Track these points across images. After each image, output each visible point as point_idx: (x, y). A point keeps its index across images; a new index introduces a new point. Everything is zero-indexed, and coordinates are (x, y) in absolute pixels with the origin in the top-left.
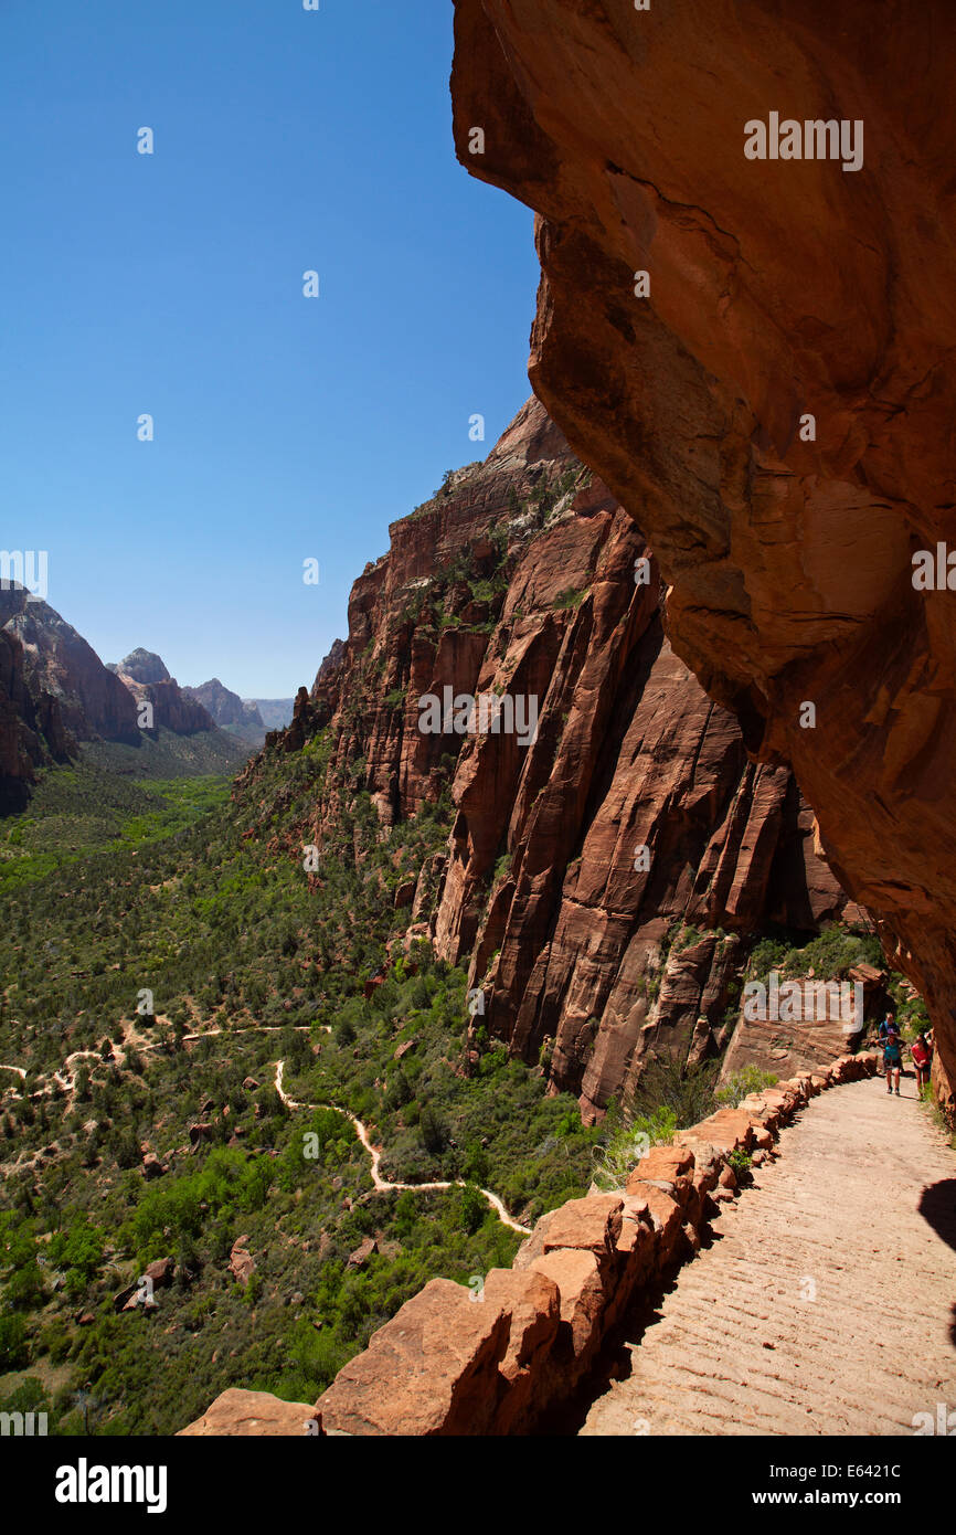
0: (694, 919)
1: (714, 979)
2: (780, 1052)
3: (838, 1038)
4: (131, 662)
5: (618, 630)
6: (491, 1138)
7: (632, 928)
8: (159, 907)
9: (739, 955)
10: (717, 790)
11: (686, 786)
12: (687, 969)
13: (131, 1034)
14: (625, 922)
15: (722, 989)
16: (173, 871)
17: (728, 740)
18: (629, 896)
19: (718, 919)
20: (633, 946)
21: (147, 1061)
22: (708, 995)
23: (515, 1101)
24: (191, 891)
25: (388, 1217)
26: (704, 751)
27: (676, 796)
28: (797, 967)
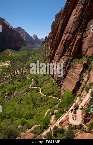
0: (68, 56)
1: (68, 64)
2: (73, 73)
3: (79, 72)
4: (34, 36)
5: (64, 17)
6: (43, 83)
7: (61, 57)
8: (29, 60)
9: (72, 60)
10: (72, 37)
11: (68, 37)
12: (65, 62)
13: (18, 71)
14: (60, 56)
15: (69, 65)
16: (31, 56)
17: (74, 30)
18: (61, 53)
19: (70, 56)
20: (61, 60)
21: (19, 74)
22: (67, 66)
23: (47, 79)
24: (32, 58)
25: (29, 90)
26: (71, 32)
27: (67, 39)
28: (78, 62)
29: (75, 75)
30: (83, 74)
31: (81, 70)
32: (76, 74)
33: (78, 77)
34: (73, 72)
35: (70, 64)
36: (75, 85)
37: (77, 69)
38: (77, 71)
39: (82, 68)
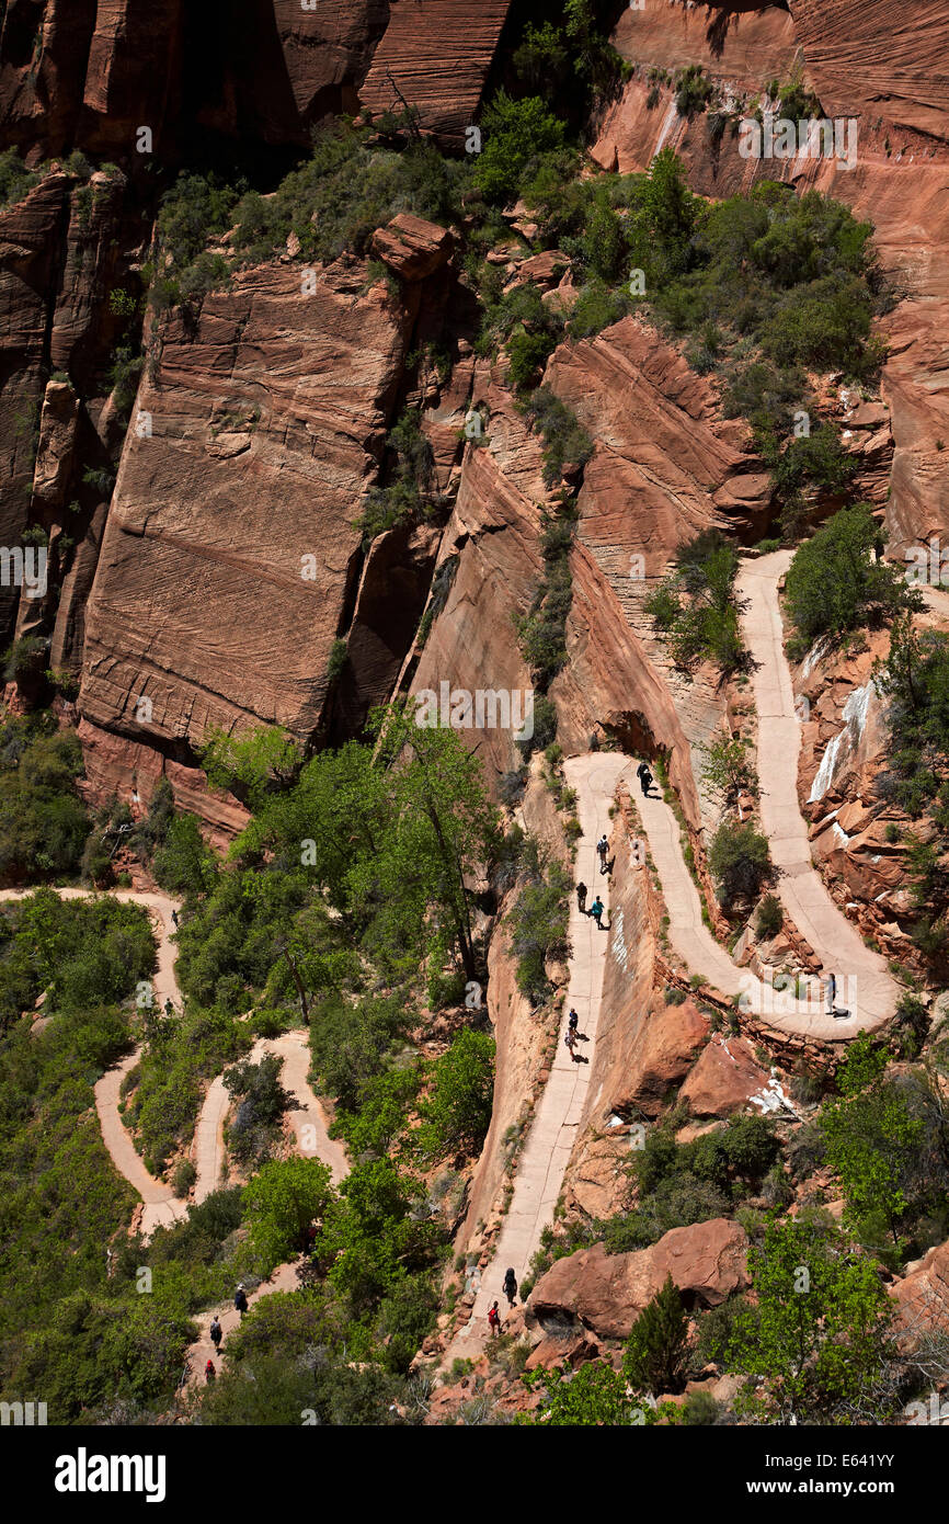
1: (76, 282)
2: (233, 441)
9: (128, 217)
15: (98, 305)
22: (67, 322)
28: (262, 235)
29: (275, 461)
30: (417, 422)
31: (371, 366)
32: (290, 441)
33: (351, 483)
34: (225, 418)
35: (113, 274)
36: (333, 606)
37: (295, 353)
38: (305, 385)
39: (384, 333)
